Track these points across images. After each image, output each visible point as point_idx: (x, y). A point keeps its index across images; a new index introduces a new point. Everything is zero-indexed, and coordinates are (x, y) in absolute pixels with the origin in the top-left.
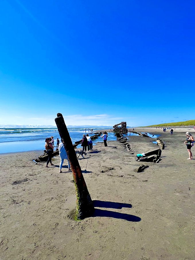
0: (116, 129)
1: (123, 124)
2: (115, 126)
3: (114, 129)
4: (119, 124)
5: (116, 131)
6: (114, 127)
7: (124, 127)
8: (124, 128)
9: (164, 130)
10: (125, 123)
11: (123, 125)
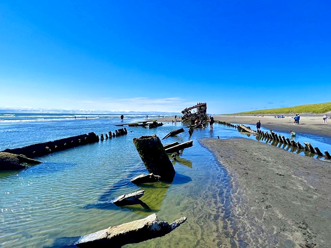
0: (187, 116)
1: (200, 107)
2: (186, 111)
3: (183, 115)
4: (193, 108)
5: (187, 120)
6: (183, 112)
7: (202, 112)
8: (202, 115)
9: (297, 120)
10: (205, 105)
11: (200, 109)
